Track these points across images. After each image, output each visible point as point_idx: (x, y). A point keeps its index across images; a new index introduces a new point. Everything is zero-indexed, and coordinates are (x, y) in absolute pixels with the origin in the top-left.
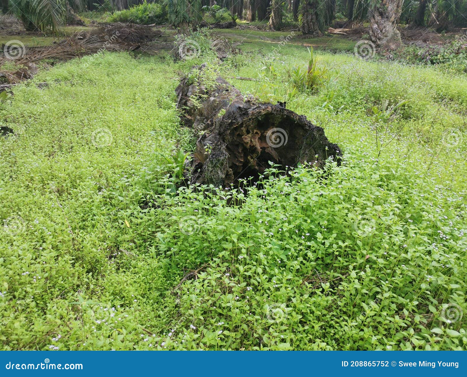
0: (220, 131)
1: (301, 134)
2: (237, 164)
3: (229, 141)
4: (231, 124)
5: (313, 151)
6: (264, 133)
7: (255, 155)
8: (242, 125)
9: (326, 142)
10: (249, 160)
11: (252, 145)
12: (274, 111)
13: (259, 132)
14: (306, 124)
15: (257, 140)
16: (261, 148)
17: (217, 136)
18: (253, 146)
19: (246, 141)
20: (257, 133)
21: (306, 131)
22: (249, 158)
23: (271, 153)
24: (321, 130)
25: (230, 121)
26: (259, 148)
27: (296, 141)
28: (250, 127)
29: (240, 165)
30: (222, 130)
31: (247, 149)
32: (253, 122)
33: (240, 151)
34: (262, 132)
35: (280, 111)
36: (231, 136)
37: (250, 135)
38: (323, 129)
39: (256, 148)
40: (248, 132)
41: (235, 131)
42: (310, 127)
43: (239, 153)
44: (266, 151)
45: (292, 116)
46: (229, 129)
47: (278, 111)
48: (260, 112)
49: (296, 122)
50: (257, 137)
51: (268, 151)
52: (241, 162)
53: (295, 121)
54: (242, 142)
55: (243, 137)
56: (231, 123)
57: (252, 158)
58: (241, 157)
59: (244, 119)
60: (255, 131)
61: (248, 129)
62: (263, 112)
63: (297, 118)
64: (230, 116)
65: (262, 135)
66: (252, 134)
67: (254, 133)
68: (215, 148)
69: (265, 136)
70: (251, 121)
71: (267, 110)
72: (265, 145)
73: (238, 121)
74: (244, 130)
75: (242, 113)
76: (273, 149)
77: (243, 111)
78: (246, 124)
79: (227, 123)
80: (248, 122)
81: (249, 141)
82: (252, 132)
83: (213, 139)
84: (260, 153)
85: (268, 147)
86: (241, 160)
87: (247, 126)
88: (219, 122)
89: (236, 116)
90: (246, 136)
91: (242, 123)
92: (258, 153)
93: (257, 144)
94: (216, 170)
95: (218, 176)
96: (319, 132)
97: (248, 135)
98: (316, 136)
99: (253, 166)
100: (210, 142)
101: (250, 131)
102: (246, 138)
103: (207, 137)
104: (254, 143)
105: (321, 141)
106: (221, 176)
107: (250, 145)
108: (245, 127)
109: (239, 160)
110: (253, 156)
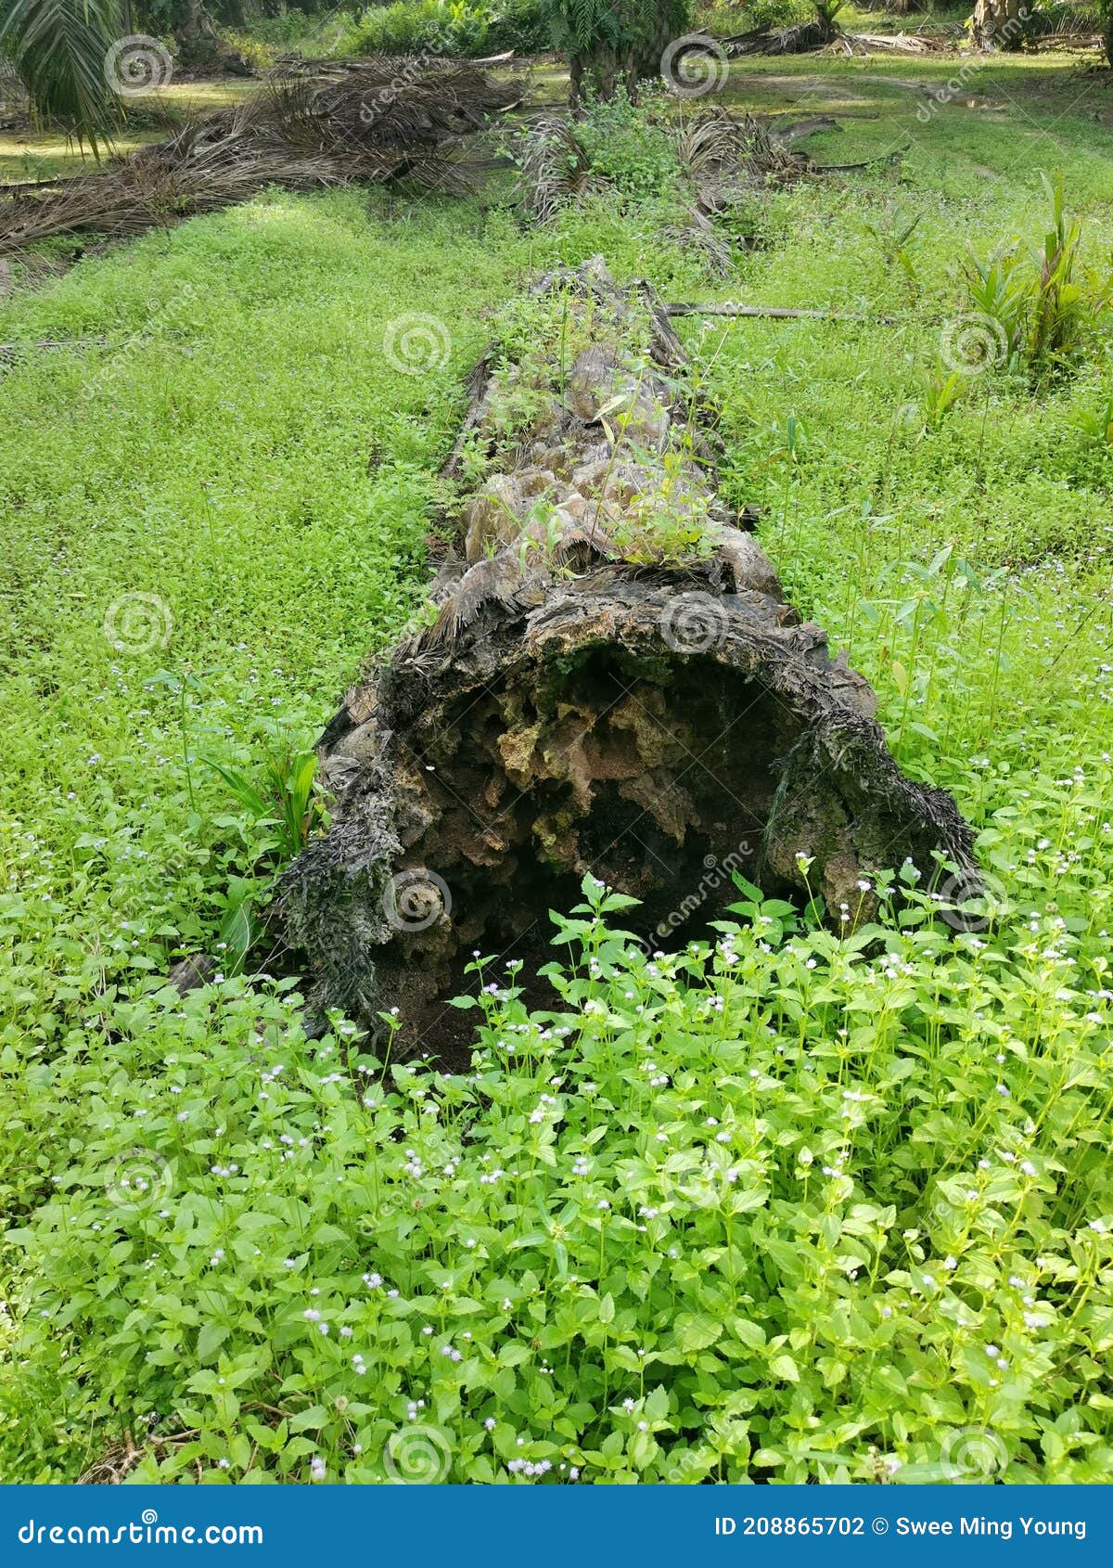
0: (395, 710)
2: (476, 860)
3: (443, 753)
4: (451, 677)
6: (610, 714)
7: (564, 818)
8: (497, 685)
10: (538, 838)
11: (543, 776)
12: (628, 635)
13: (584, 713)
14: (791, 694)
15: (574, 748)
16: (595, 784)
17: (384, 734)
18: (551, 780)
19: (510, 761)
20: (574, 715)
22: (538, 827)
23: (651, 803)
25: (446, 664)
26: (583, 785)
28: (534, 696)
29: (489, 862)
30: (406, 706)
31: (525, 793)
32: (542, 676)
33: (493, 798)
34: (602, 710)
36: (456, 730)
37: (533, 733)
39: (569, 788)
40: (529, 714)
42: (812, 703)
43: (489, 809)
44: (624, 793)
45: (721, 658)
46: (441, 700)
47: (642, 636)
48: (561, 642)
49: (748, 680)
50: (581, 731)
51: (635, 796)
52: (491, 852)
53: (745, 676)
54: (498, 765)
55: (501, 739)
56: (451, 671)
57: (553, 827)
58: (500, 827)
59: (506, 661)
60: (564, 708)
61: (528, 701)
62: (572, 643)
63: (752, 661)
64: (448, 639)
65: (603, 722)
66: (547, 724)
67: (561, 716)
68: (349, 803)
69: (616, 728)
70: (537, 670)
71: (592, 635)
72: (616, 769)
73: (480, 666)
74: (510, 704)
75: (504, 627)
76: (665, 780)
77: (510, 616)
78: (516, 678)
79: (435, 674)
80: (527, 670)
81: (525, 764)
82: (544, 718)
83: (370, 743)
84: (586, 808)
85: (633, 779)
86: (492, 845)
87: (523, 689)
88: (389, 675)
89: (470, 643)
90: (516, 733)
91: (500, 678)
92: (580, 807)
93: (572, 766)
94: (341, 913)
95: (351, 939)
96: (849, 740)
97: (527, 731)
98: (832, 755)
99: (558, 863)
100: (351, 761)
101: (539, 713)
102: (513, 747)
103: (355, 725)
104: (555, 769)
105: (865, 777)
106: (368, 937)
107: (534, 777)
108: (514, 690)
109: (482, 841)
110: (555, 821)
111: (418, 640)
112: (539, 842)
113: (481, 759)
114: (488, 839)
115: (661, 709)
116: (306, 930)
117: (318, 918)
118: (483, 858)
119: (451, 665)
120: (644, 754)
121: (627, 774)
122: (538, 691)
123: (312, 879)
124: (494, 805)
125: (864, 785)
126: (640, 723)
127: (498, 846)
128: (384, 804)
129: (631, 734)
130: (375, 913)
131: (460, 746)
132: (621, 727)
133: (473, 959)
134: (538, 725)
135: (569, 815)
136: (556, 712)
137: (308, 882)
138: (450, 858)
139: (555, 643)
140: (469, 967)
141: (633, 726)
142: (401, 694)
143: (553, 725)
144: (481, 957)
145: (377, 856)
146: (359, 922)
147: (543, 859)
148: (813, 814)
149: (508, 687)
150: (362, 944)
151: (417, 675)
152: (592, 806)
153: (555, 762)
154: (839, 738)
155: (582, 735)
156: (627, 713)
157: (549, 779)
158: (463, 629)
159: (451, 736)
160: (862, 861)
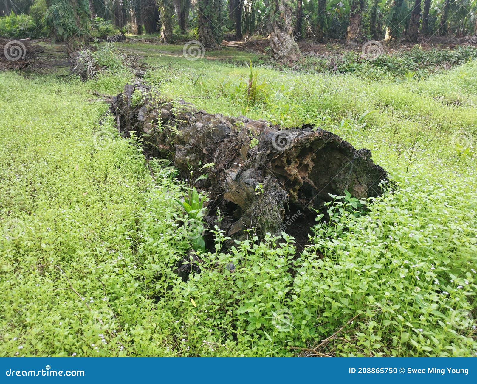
0: (260, 165)
4: (271, 155)
8: (282, 156)
9: (372, 164)
12: (323, 136)
15: (297, 170)
16: (302, 178)
17: (259, 171)
18: (297, 177)
19: (291, 173)
23: (310, 182)
24: (368, 153)
25: (269, 152)
28: (292, 157)
30: (262, 163)
31: (290, 182)
32: (295, 150)
35: (328, 135)
37: (292, 166)
38: (370, 151)
39: (299, 180)
40: (290, 163)
41: (272, 163)
45: (337, 140)
46: (269, 161)
47: (326, 135)
48: (310, 139)
50: (296, 166)
53: (338, 144)
54: (285, 175)
55: (285, 168)
56: (271, 153)
57: (294, 191)
61: (289, 159)
65: (301, 163)
72: (304, 175)
74: (285, 160)
78: (287, 153)
79: (267, 155)
80: (290, 151)
83: (254, 174)
85: (307, 177)
87: (288, 156)
88: (261, 155)
90: (288, 167)
91: (284, 153)
92: (300, 184)
101: (292, 161)
102: (290, 170)
107: (294, 178)
110: (296, 189)
111: (256, 148)
115: (315, 157)
120: (309, 169)
122: (294, 155)
126: (310, 162)
129: (307, 166)
132: (305, 163)
135: (298, 186)
141: (308, 163)
152: (303, 183)
156: (307, 160)
160: (362, 185)
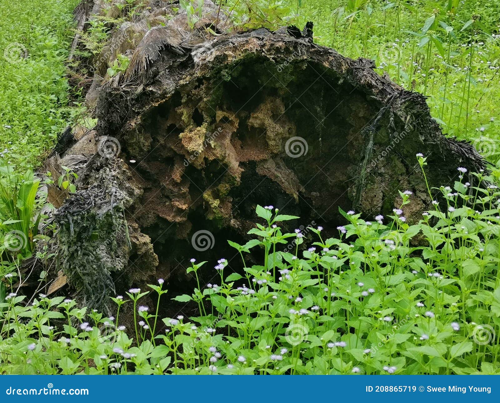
0: (107, 121)
1: (361, 115)
2: (169, 218)
3: (141, 150)
4: (145, 96)
5: (400, 165)
6: (249, 117)
7: (224, 188)
8: (176, 99)
9: (435, 137)
10: (207, 203)
11: (211, 158)
12: (269, 50)
13: (232, 118)
14: (370, 86)
15: (227, 141)
16: (242, 164)
18: (216, 161)
19: (191, 147)
20: (225, 120)
21: (375, 105)
22: (207, 195)
23: (277, 177)
24: (418, 103)
25: (140, 89)
26: (234, 164)
27: (351, 138)
28: (202, 105)
29: (178, 219)
31: (199, 172)
32: (208, 89)
33: (177, 176)
34: (243, 115)
36: (148, 135)
37: (203, 129)
38: (423, 99)
40: (198, 120)
41: (159, 118)
42: (383, 92)
43: (175, 184)
44: (260, 171)
45: (326, 64)
46: (138, 113)
47: (278, 50)
48: (226, 56)
49: (341, 81)
50: (230, 131)
51: (266, 172)
52: (180, 211)
53: (338, 79)
54: (181, 152)
55: (181, 135)
56: (144, 93)
57: (216, 196)
58: (182, 196)
59: (182, 82)
60: (220, 114)
61: (196, 110)
62: (233, 57)
63: (344, 68)
64: (140, 73)
65: (243, 124)
66: (211, 124)
67: (218, 120)
68: (87, 177)
69: (252, 127)
70: (203, 87)
71: (246, 50)
72: (254, 155)
73: (165, 87)
74: (185, 113)
75: (176, 64)
76: (281, 164)
77: (179, 56)
78: (188, 95)
79: (133, 96)
80: (195, 88)
81: (201, 147)
82: (209, 120)
83: (92, 145)
84: (238, 179)
85: (265, 161)
86: (180, 207)
87: (193, 102)
88: (104, 95)
89: (156, 74)
90: (191, 131)
91: (177, 94)
92: (234, 178)
93: (228, 152)
94: (91, 248)
95: (99, 266)
96: (412, 109)
97: (199, 128)
98: (403, 119)
99: (221, 219)
100: (80, 157)
101: (205, 116)
102: (191, 139)
103: (76, 141)
104: (218, 152)
105: (421, 134)
106: (109, 265)
107: (205, 159)
108: (186, 104)
109: (173, 206)
110: (218, 190)
111: (117, 78)
112: (208, 204)
113: (165, 154)
114: (177, 203)
115: (283, 110)
116: (68, 261)
117: (77, 251)
118: (174, 217)
119: (144, 89)
120: (272, 143)
121: (261, 157)
122: (205, 99)
123: (75, 218)
124: (179, 181)
125: (422, 138)
126: (268, 122)
127: (184, 207)
128: (114, 173)
129: (262, 130)
130: (111, 250)
131: (152, 145)
132: (256, 126)
133: (191, 265)
134: (205, 124)
135: (227, 185)
136: (215, 117)
137: (73, 220)
138: (150, 220)
139: (220, 59)
140: (189, 270)
141: (263, 124)
142: (112, 109)
143: (213, 126)
144: (196, 263)
145: (115, 204)
146: (103, 255)
147: (211, 217)
148: (382, 170)
149: (183, 101)
150: (106, 270)
151: (122, 97)
152: (242, 178)
153: (218, 150)
154: (406, 107)
155: (230, 134)
156: (261, 115)
157: (214, 160)
158: (150, 65)
159: (146, 139)
160: (419, 194)
